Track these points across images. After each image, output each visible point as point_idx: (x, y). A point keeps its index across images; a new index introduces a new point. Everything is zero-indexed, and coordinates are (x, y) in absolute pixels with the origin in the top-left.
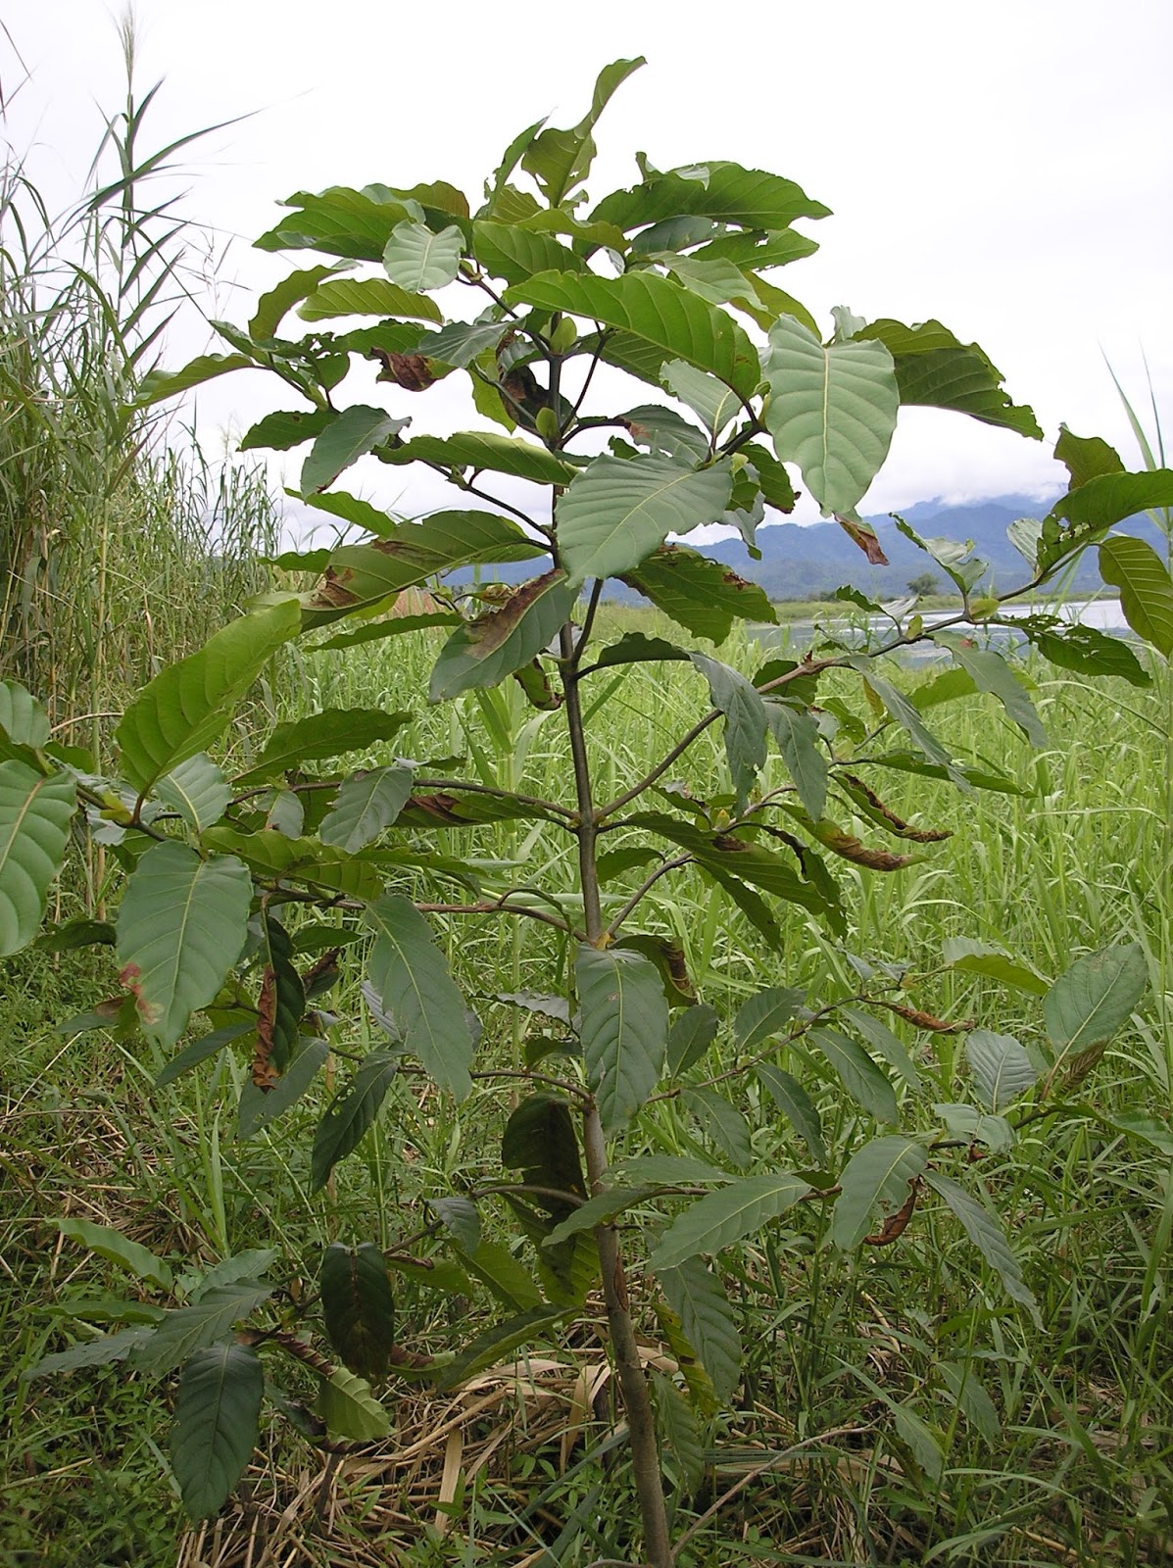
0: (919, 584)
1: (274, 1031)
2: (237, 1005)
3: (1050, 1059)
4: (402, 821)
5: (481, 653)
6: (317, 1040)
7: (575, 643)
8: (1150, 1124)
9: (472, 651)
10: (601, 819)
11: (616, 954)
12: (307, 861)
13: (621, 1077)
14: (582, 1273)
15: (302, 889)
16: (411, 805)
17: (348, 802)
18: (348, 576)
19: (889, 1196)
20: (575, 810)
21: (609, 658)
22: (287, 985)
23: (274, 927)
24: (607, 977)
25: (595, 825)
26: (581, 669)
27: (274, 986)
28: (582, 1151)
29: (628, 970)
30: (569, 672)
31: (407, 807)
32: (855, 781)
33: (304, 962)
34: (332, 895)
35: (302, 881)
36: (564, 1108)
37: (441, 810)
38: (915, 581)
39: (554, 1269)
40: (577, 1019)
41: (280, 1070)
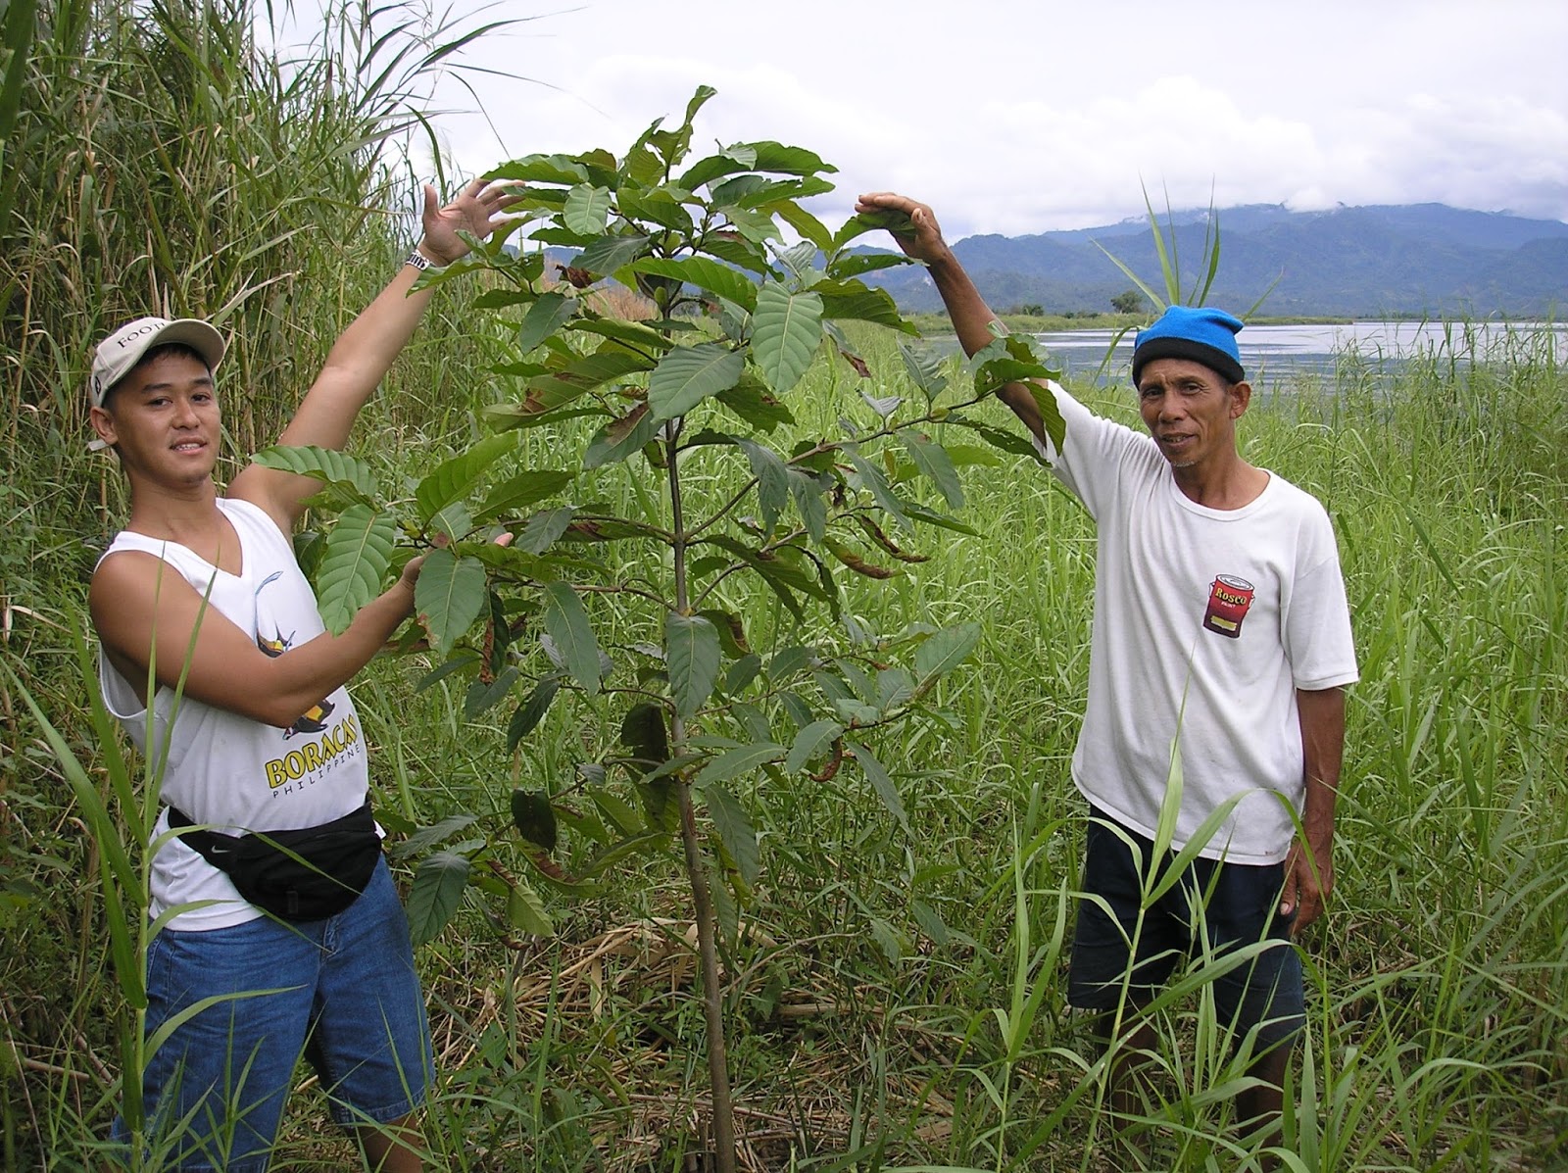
0: (1123, 301)
1: (492, 653)
2: (464, 645)
3: (916, 681)
4: (565, 537)
5: (614, 442)
6: (512, 667)
7: (675, 429)
8: (952, 714)
9: (609, 440)
10: (687, 538)
11: (692, 619)
12: (514, 561)
13: (690, 688)
14: (671, 818)
15: (509, 575)
16: (571, 528)
17: (535, 527)
18: (539, 394)
19: (819, 749)
20: (673, 532)
21: (693, 442)
22: (501, 630)
23: (494, 596)
24: (685, 632)
25: (684, 542)
26: (678, 447)
27: (493, 629)
28: (669, 733)
29: (698, 628)
30: (670, 449)
31: (568, 529)
32: (868, 520)
33: (509, 619)
34: (525, 579)
35: (509, 571)
36: (658, 710)
37: (590, 531)
38: (1118, 297)
39: (654, 814)
40: (665, 656)
41: (495, 675)
